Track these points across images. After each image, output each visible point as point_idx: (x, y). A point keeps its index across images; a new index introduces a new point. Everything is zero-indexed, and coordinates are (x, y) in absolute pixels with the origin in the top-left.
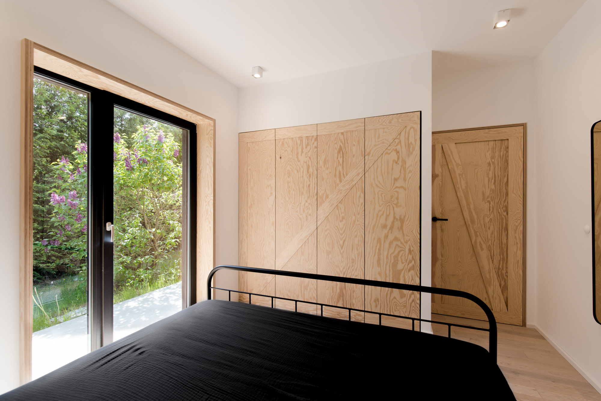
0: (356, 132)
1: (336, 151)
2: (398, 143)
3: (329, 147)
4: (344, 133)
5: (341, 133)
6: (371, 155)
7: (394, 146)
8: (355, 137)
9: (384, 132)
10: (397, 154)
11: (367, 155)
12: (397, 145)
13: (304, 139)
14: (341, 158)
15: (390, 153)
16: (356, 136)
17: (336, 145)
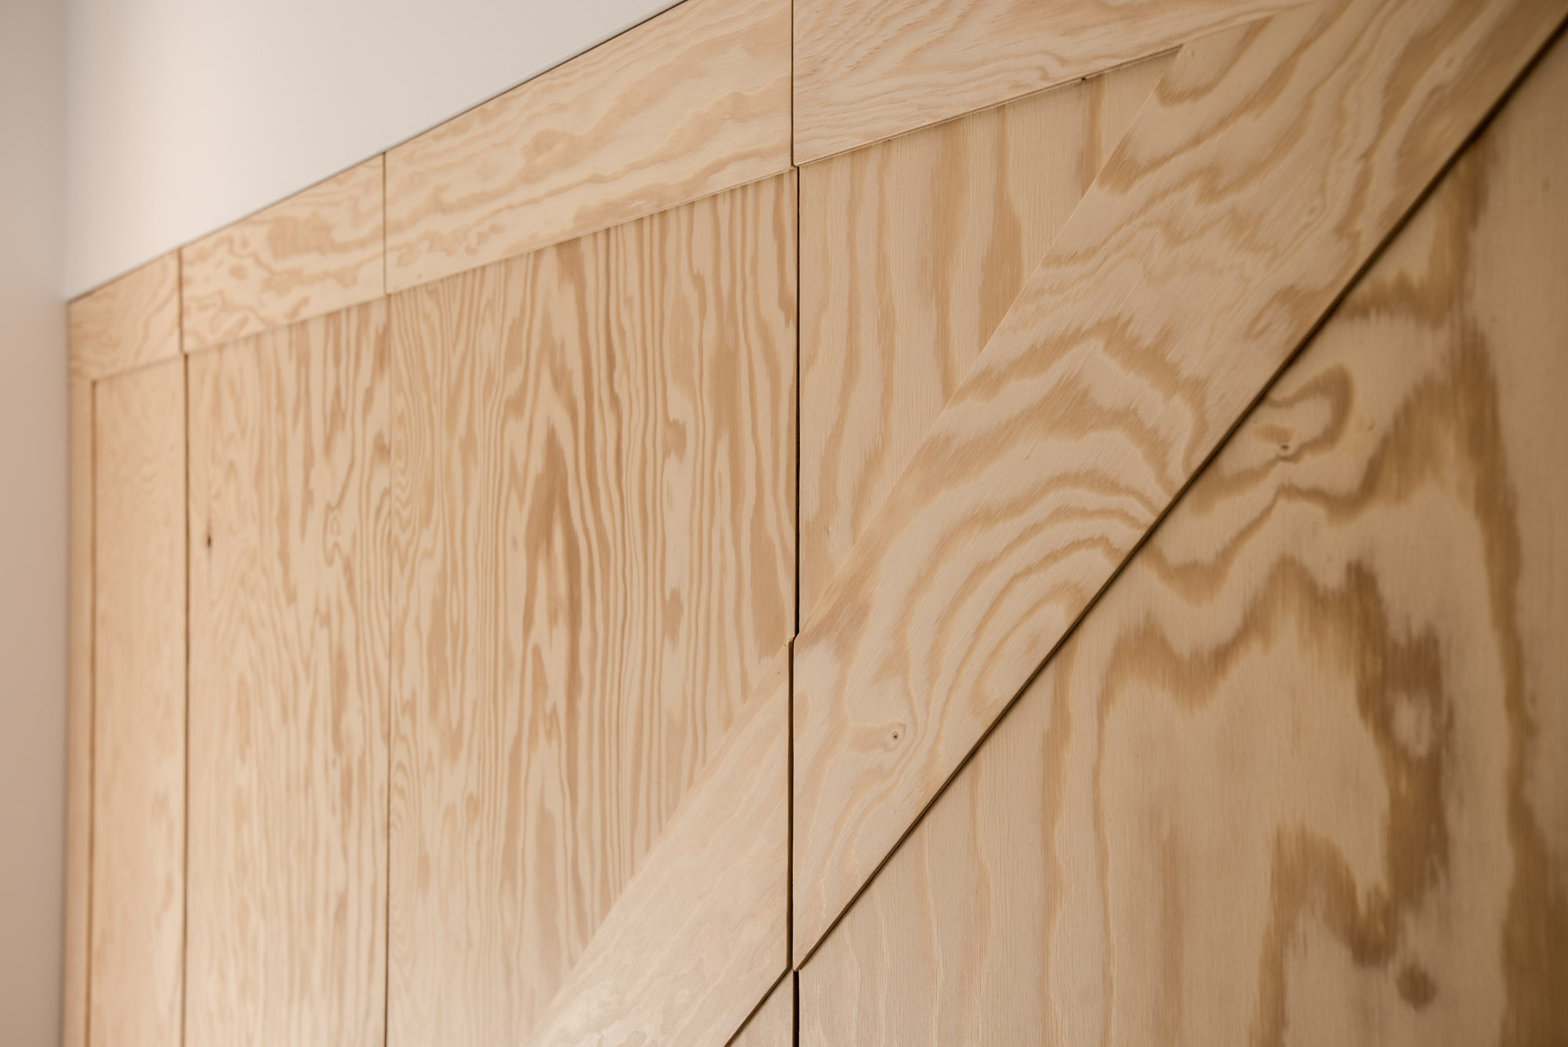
0: (703, 213)
1: (518, 520)
2: (1405, 416)
3: (468, 445)
4: (586, 247)
5: (560, 246)
6: (871, 644)
7: (1315, 494)
8: (693, 297)
9: (1085, 169)
10: (1382, 724)
11: (818, 633)
12: (1370, 484)
13: (316, 334)
14: (553, 619)
15: (1222, 655)
16: (698, 280)
17: (516, 431)
